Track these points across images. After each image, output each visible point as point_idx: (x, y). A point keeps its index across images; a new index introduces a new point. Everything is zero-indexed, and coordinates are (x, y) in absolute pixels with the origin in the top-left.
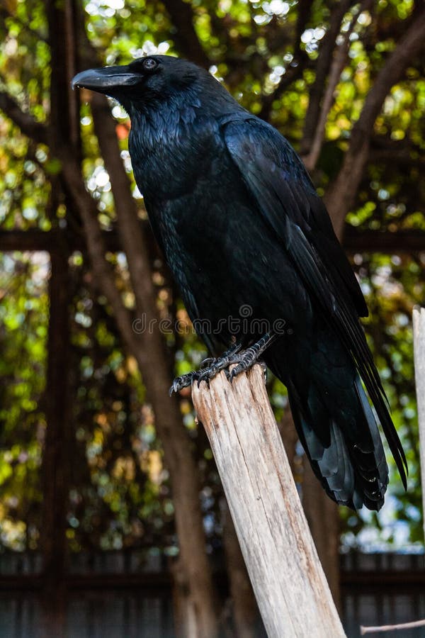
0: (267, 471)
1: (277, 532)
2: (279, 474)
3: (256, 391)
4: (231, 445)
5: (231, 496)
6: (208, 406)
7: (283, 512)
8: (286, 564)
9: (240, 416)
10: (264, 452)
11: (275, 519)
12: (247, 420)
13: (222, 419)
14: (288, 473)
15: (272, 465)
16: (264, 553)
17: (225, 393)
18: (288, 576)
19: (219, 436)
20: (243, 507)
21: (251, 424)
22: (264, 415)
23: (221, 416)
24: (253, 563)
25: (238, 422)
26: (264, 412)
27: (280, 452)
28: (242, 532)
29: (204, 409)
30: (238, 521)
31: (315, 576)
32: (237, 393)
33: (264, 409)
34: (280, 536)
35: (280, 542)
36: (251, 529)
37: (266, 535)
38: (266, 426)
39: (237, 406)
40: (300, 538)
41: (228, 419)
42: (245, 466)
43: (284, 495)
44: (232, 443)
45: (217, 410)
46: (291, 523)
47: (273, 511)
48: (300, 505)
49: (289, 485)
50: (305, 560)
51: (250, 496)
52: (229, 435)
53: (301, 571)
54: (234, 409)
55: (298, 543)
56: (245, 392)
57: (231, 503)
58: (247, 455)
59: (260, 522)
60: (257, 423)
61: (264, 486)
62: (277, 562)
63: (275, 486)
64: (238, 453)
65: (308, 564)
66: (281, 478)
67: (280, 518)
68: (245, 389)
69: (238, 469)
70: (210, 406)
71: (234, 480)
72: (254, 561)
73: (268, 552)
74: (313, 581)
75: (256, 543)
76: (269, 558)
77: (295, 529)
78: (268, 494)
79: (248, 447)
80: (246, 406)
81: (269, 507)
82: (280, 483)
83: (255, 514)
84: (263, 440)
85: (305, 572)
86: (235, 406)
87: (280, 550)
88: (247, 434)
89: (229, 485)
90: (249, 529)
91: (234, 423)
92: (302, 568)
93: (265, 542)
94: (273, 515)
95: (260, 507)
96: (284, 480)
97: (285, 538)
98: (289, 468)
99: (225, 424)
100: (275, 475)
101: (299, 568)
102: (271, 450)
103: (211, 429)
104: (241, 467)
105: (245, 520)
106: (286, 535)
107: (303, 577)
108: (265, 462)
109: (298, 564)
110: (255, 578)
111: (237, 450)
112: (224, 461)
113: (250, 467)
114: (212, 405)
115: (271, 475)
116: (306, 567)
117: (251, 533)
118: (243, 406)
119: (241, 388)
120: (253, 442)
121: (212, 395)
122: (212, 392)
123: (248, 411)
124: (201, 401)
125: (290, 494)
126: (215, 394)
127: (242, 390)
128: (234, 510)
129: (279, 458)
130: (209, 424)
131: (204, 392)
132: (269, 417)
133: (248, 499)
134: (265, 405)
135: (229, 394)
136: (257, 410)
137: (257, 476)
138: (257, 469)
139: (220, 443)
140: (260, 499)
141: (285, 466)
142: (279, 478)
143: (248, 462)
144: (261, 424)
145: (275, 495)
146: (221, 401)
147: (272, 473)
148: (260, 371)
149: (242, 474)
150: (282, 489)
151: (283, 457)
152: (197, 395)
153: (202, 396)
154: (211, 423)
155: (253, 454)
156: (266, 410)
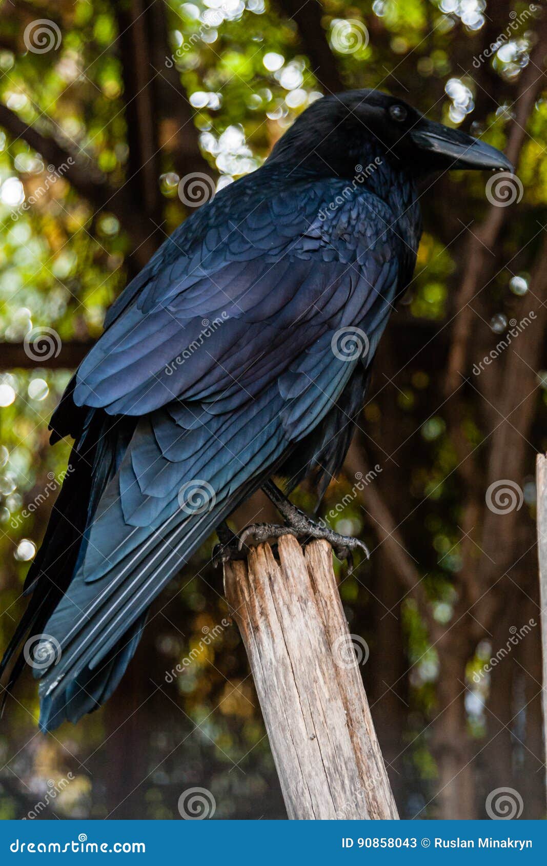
0: (327, 697)
1: (339, 788)
2: (346, 703)
3: (318, 576)
4: (275, 657)
5: (274, 733)
6: (244, 598)
7: (349, 758)
9: (290, 613)
10: (325, 668)
11: (336, 769)
12: (300, 622)
13: (263, 618)
14: (360, 699)
15: (334, 685)
17: (270, 579)
19: (259, 643)
20: (289, 751)
21: (307, 625)
22: (328, 611)
23: (262, 613)
25: (287, 622)
26: (329, 607)
28: (287, 787)
29: (239, 602)
30: (283, 771)
32: (287, 578)
33: (328, 603)
34: (343, 795)
35: (342, 802)
36: (301, 783)
37: (321, 794)
38: (331, 629)
39: (287, 598)
40: (375, 799)
41: (273, 618)
42: (295, 690)
43: (352, 737)
44: (278, 654)
45: (257, 604)
46: (360, 774)
47: (334, 757)
48: (376, 748)
49: (361, 718)
51: (300, 734)
52: (273, 641)
54: (281, 603)
55: (370, 805)
56: (299, 577)
57: (272, 737)
58: (298, 673)
59: (313, 773)
60: (315, 625)
61: (322, 719)
63: (338, 719)
66: (351, 707)
67: (344, 766)
68: (300, 572)
69: (284, 693)
70: (247, 599)
71: (278, 709)
75: (308, 805)
78: (328, 731)
79: (300, 661)
80: (300, 599)
81: (328, 750)
82: (348, 714)
83: (306, 761)
84: (323, 649)
86: (283, 597)
88: (300, 641)
89: (271, 717)
90: (297, 782)
91: (281, 623)
93: (319, 802)
94: (334, 762)
95: (314, 750)
96: (355, 711)
97: (350, 798)
98: (363, 692)
99: (268, 626)
100: (340, 703)
102: (335, 667)
103: (248, 632)
104: (289, 689)
105: (292, 769)
106: (352, 793)
108: (325, 683)
111: (284, 664)
112: (264, 681)
114: (250, 596)
115: (333, 703)
117: (300, 790)
118: (295, 598)
119: (294, 571)
120: (309, 653)
121: (251, 581)
122: (251, 578)
123: (303, 605)
124: (236, 591)
125: (362, 731)
126: (256, 581)
127: (296, 575)
128: (278, 754)
129: (348, 676)
130: (246, 625)
131: (241, 576)
132: (335, 615)
133: (297, 738)
134: (330, 597)
135: (275, 580)
136: (317, 604)
137: (312, 704)
138: (313, 692)
139: (260, 653)
140: (315, 739)
141: (357, 689)
142: (347, 709)
143: (299, 682)
144: (322, 626)
145: (338, 733)
146: (263, 589)
147: (335, 699)
148: (325, 546)
149: (290, 700)
150: (350, 723)
151: (354, 676)
152: (230, 581)
153: (236, 584)
154: (248, 624)
155: (307, 671)
156: (332, 605)
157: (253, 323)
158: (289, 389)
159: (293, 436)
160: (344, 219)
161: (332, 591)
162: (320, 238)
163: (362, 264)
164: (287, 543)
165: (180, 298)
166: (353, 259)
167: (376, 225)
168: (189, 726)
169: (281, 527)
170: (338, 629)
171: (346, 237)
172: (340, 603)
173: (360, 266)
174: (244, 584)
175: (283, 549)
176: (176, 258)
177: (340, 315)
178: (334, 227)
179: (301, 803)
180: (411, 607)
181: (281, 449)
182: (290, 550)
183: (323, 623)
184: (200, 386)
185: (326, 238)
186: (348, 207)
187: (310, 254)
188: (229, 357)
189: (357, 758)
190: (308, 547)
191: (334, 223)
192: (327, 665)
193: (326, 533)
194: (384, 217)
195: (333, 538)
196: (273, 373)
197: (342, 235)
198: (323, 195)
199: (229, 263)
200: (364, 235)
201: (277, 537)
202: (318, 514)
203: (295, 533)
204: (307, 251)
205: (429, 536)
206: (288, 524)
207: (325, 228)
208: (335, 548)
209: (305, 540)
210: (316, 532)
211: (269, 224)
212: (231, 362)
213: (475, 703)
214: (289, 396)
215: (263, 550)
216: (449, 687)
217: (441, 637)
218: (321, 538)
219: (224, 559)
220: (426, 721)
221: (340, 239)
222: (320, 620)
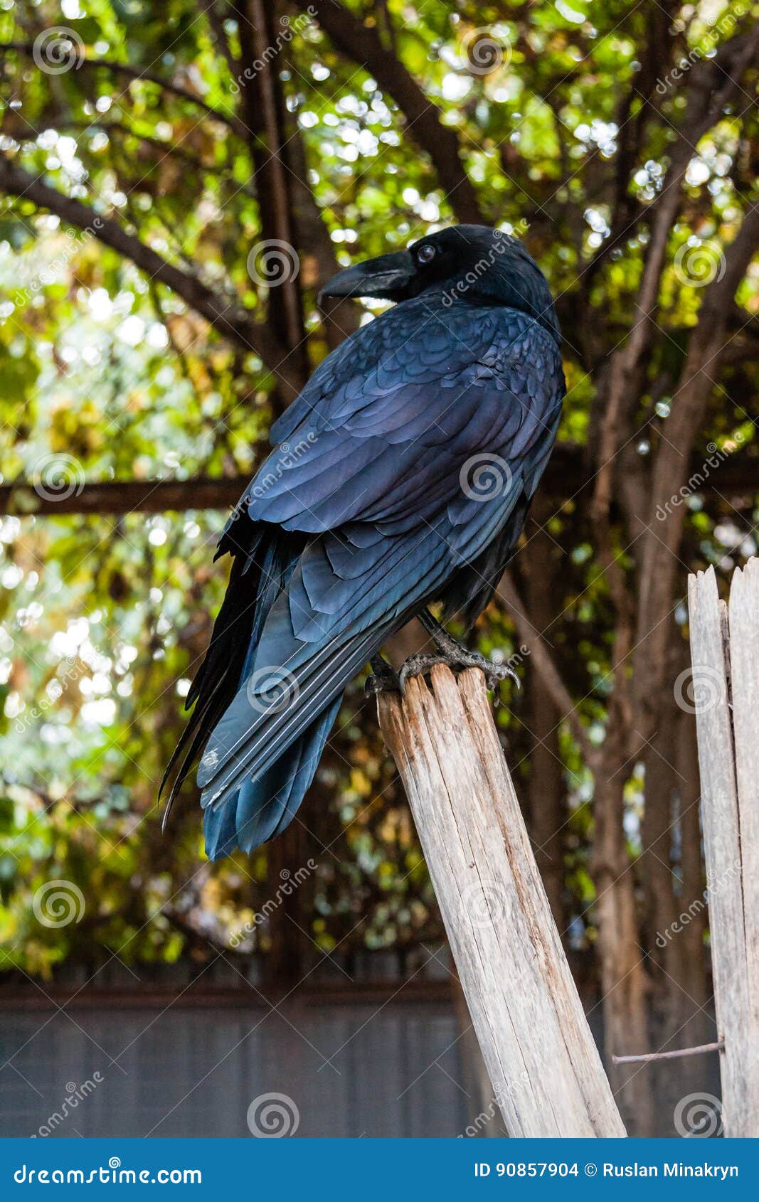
0: (485, 824)
2: (504, 830)
3: (472, 705)
5: (433, 862)
6: (398, 728)
7: (509, 885)
8: (512, 964)
9: (445, 742)
10: (481, 795)
12: (455, 749)
13: (418, 748)
14: (518, 825)
15: (493, 814)
16: (480, 947)
17: (424, 708)
18: (515, 981)
19: (415, 773)
20: (449, 879)
21: (462, 754)
22: (484, 739)
23: (417, 744)
24: (464, 962)
25: (442, 750)
26: (484, 735)
27: (506, 796)
28: (449, 917)
29: (394, 733)
30: (444, 900)
31: (557, 980)
32: (441, 707)
33: (483, 731)
34: (504, 921)
35: (503, 930)
36: (462, 912)
38: (486, 757)
39: (441, 727)
40: (536, 925)
41: (428, 748)
42: (453, 817)
43: (511, 863)
44: (434, 783)
45: (412, 734)
46: (521, 901)
47: (494, 885)
48: (536, 873)
49: (520, 845)
50: (542, 957)
51: (459, 862)
52: (429, 771)
53: (535, 974)
54: (436, 732)
55: (532, 931)
56: (453, 707)
57: (432, 867)
58: (455, 801)
60: (471, 753)
61: (480, 846)
62: (498, 960)
63: (497, 846)
64: (443, 799)
65: (547, 963)
66: (508, 834)
67: (505, 894)
68: (455, 701)
69: (441, 821)
70: (402, 730)
71: (436, 839)
72: (466, 959)
73: (486, 946)
74: (553, 988)
75: (469, 933)
76: (488, 955)
77: (528, 910)
78: (487, 859)
79: (457, 790)
80: (455, 727)
81: (488, 878)
82: (506, 842)
84: (480, 777)
85: (540, 975)
86: (437, 727)
87: (503, 942)
88: (456, 770)
89: (429, 846)
90: (458, 910)
91: (437, 753)
92: (537, 969)
95: (473, 878)
96: (513, 837)
97: (512, 925)
98: (521, 818)
99: (424, 755)
100: (498, 830)
101: (532, 969)
102: (493, 794)
103: (403, 762)
104: (446, 818)
105: (453, 898)
106: (513, 921)
107: (536, 983)
108: (482, 810)
109: (530, 963)
110: (466, 984)
111: (441, 794)
112: (422, 811)
113: (458, 817)
114: (404, 725)
115: (491, 830)
116: (544, 967)
117: (461, 917)
118: (450, 727)
119: (448, 700)
120: (465, 781)
121: (405, 711)
122: (405, 708)
123: (458, 734)
124: (390, 722)
125: (521, 858)
126: (409, 711)
127: (449, 703)
128: (438, 884)
129: (505, 803)
130: (401, 756)
131: (394, 707)
132: (490, 742)
133: (456, 866)
134: (485, 724)
135: (429, 709)
136: (472, 733)
137: (470, 832)
138: (471, 821)
139: (416, 783)
140: (475, 867)
141: (514, 816)
142: (505, 835)
143: (457, 811)
144: (478, 754)
145: (497, 861)
146: (418, 720)
147: (493, 826)
148: (477, 674)
149: (448, 829)
150: (508, 851)
151: (511, 803)
152: (385, 712)
153: (390, 714)
154: (403, 754)
155: (464, 799)
156: (486, 732)
157: (429, 447)
158: (457, 514)
159: (458, 563)
160: (517, 349)
161: (486, 718)
162: (493, 367)
163: (532, 395)
164: (439, 671)
165: (355, 418)
166: (524, 390)
167: (545, 358)
168: (353, 858)
169: (433, 656)
170: (494, 756)
171: (518, 367)
172: (495, 730)
173: (530, 398)
174: (397, 714)
175: (436, 679)
176: (352, 376)
177: (510, 444)
178: (507, 357)
179: (462, 931)
180: (565, 733)
181: (446, 576)
182: (443, 680)
183: (479, 751)
184: (379, 506)
185: (499, 367)
186: (520, 337)
187: (484, 382)
188: (406, 480)
189: (517, 884)
190: (460, 675)
191: (507, 353)
192: (483, 794)
193: (479, 661)
194: (552, 351)
195: (486, 666)
196: (445, 498)
197: (514, 365)
198: (497, 325)
199: (405, 384)
200: (534, 367)
201: (429, 667)
202: (472, 643)
203: (447, 662)
204: (481, 378)
205: (584, 662)
206: (441, 653)
207: (499, 357)
208: (487, 675)
209: (458, 669)
210: (469, 660)
211: (446, 348)
212: (407, 486)
213: (632, 822)
214: (457, 522)
215: (415, 681)
216: (606, 809)
217: (597, 759)
218: (473, 666)
219: (377, 690)
220: (585, 844)
221: (512, 369)
222: (475, 748)
